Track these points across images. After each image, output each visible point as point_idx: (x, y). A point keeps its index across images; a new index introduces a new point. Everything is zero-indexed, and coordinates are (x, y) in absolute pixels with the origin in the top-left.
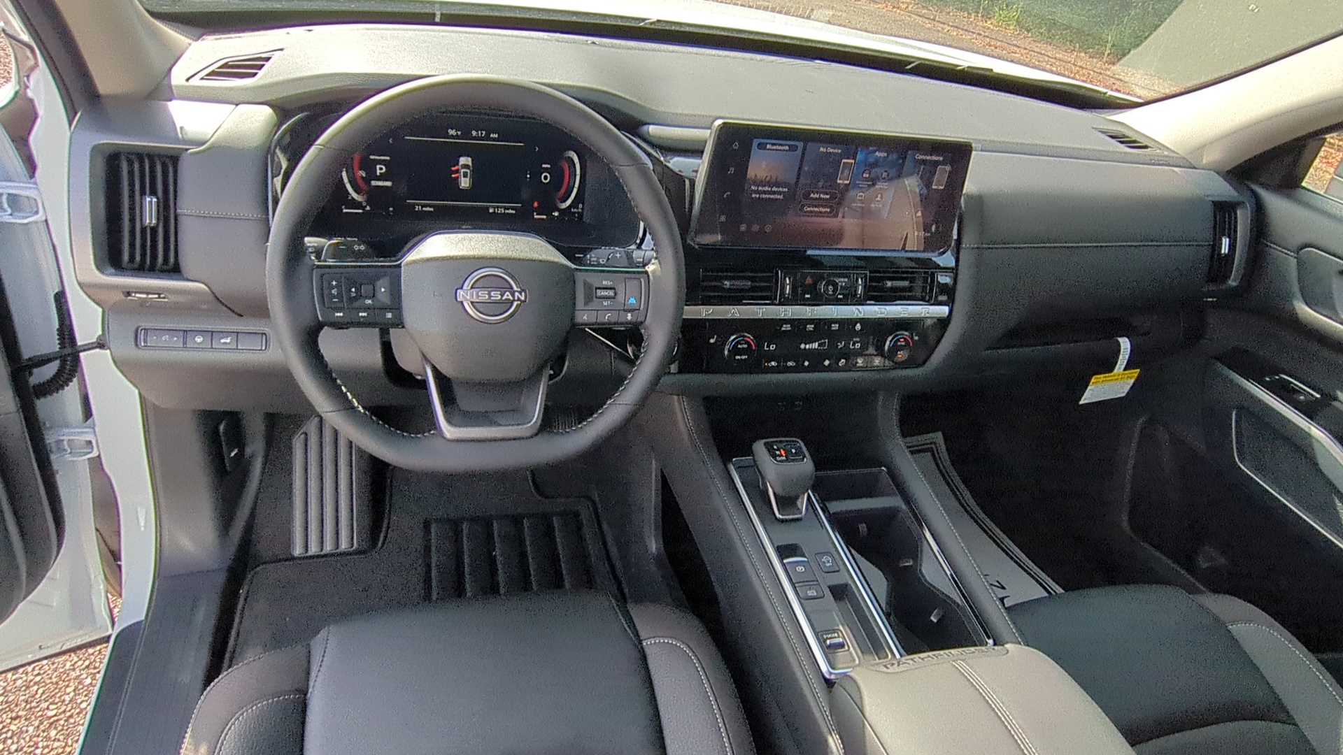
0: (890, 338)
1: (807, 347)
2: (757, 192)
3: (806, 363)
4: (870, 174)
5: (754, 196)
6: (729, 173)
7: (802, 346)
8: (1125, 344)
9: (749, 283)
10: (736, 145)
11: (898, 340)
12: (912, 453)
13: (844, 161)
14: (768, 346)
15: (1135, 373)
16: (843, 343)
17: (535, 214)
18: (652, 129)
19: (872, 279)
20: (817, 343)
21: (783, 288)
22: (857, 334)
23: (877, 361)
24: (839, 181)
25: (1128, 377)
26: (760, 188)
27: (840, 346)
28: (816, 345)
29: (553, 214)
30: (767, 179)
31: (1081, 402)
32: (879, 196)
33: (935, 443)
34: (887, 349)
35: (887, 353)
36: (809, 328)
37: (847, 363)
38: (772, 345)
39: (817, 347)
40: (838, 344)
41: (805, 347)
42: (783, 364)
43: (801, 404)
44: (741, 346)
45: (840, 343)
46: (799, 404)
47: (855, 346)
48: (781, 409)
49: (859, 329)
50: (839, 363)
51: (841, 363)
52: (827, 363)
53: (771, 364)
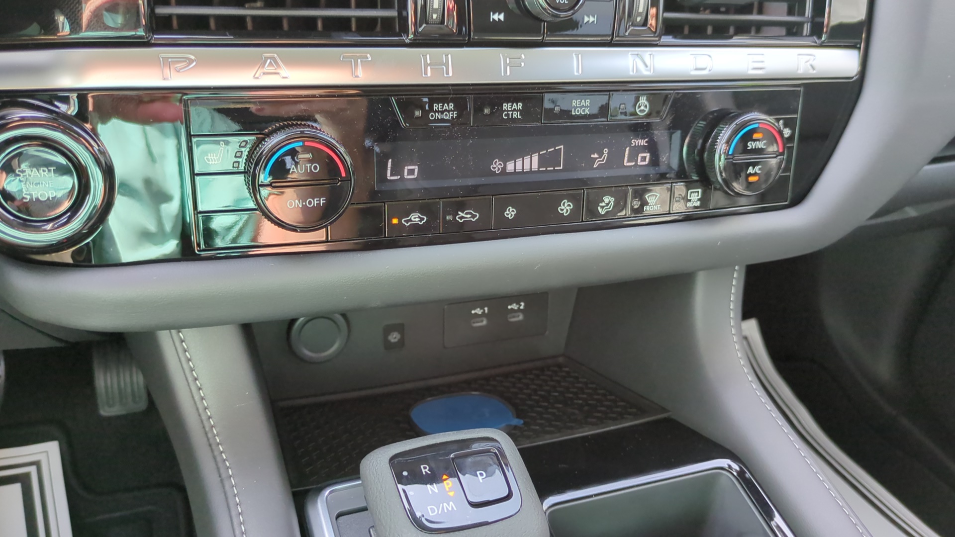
0: (726, 135)
1: (510, 167)
3: (510, 213)
7: (497, 165)
11: (748, 137)
14: (397, 170)
16: (606, 151)
20: (535, 158)
23: (694, 197)
27: (599, 160)
28: (530, 163)
34: (720, 162)
35: (721, 173)
36: (508, 111)
37: (620, 204)
38: (408, 166)
39: (535, 166)
40: (592, 156)
41: (504, 168)
42: (444, 218)
43: (522, 307)
44: (301, 170)
45: (598, 154)
46: (519, 308)
47: (636, 161)
48: (478, 322)
49: (644, 111)
50: (599, 206)
51: (602, 207)
52: (566, 208)
53: (410, 220)
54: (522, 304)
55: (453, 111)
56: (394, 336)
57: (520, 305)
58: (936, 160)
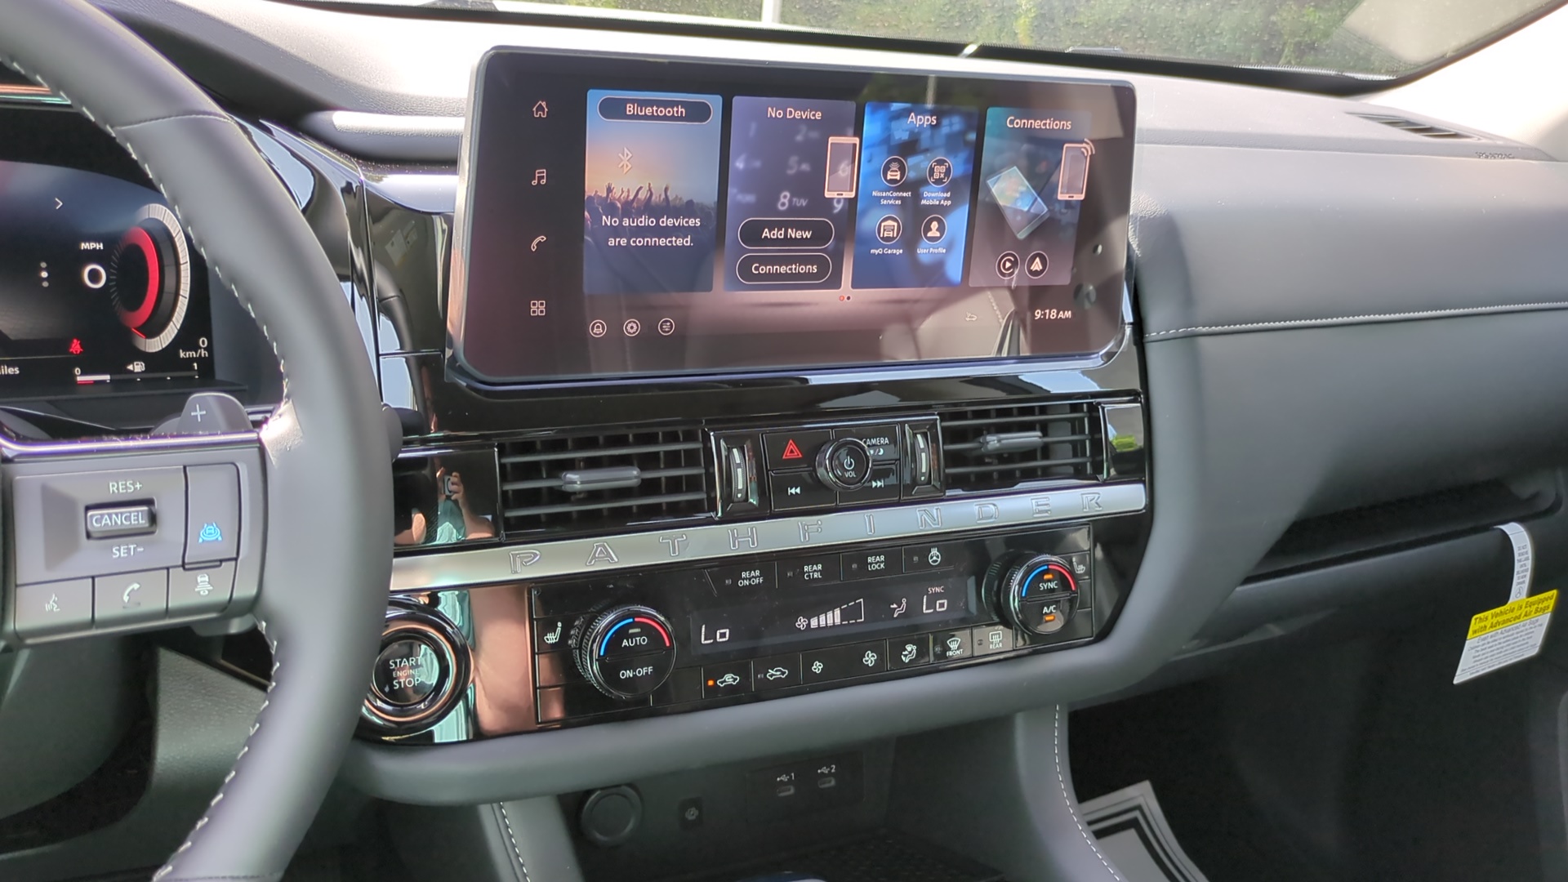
0: (1018, 576)
1: (814, 623)
2: (617, 232)
3: (817, 667)
4: (902, 169)
5: (612, 242)
6: (535, 183)
7: (801, 623)
8: (1519, 536)
9: (635, 472)
10: (540, 108)
11: (1040, 578)
12: (1099, 834)
13: (832, 140)
14: (711, 634)
15: (1550, 597)
16: (904, 601)
17: (77, 371)
18: (343, 121)
19: (952, 435)
20: (837, 612)
21: (728, 481)
22: (935, 577)
23: (996, 639)
24: (827, 195)
25: (1537, 611)
26: (626, 222)
27: (898, 610)
28: (833, 618)
29: (130, 367)
30: (642, 195)
31: (1456, 681)
32: (935, 225)
33: (1139, 808)
34: (1014, 604)
35: (1017, 614)
36: (809, 572)
37: (922, 652)
38: (720, 629)
39: (838, 621)
40: (892, 606)
41: (809, 625)
42: (756, 676)
43: (833, 771)
44: (632, 643)
45: (897, 604)
46: (830, 772)
47: (935, 608)
48: (783, 791)
49: (937, 561)
50: (902, 654)
51: (906, 656)
52: (870, 659)
53: (725, 681)
54: (834, 766)
55: (760, 577)
56: (692, 813)
57: (832, 769)
58: (1249, 580)
